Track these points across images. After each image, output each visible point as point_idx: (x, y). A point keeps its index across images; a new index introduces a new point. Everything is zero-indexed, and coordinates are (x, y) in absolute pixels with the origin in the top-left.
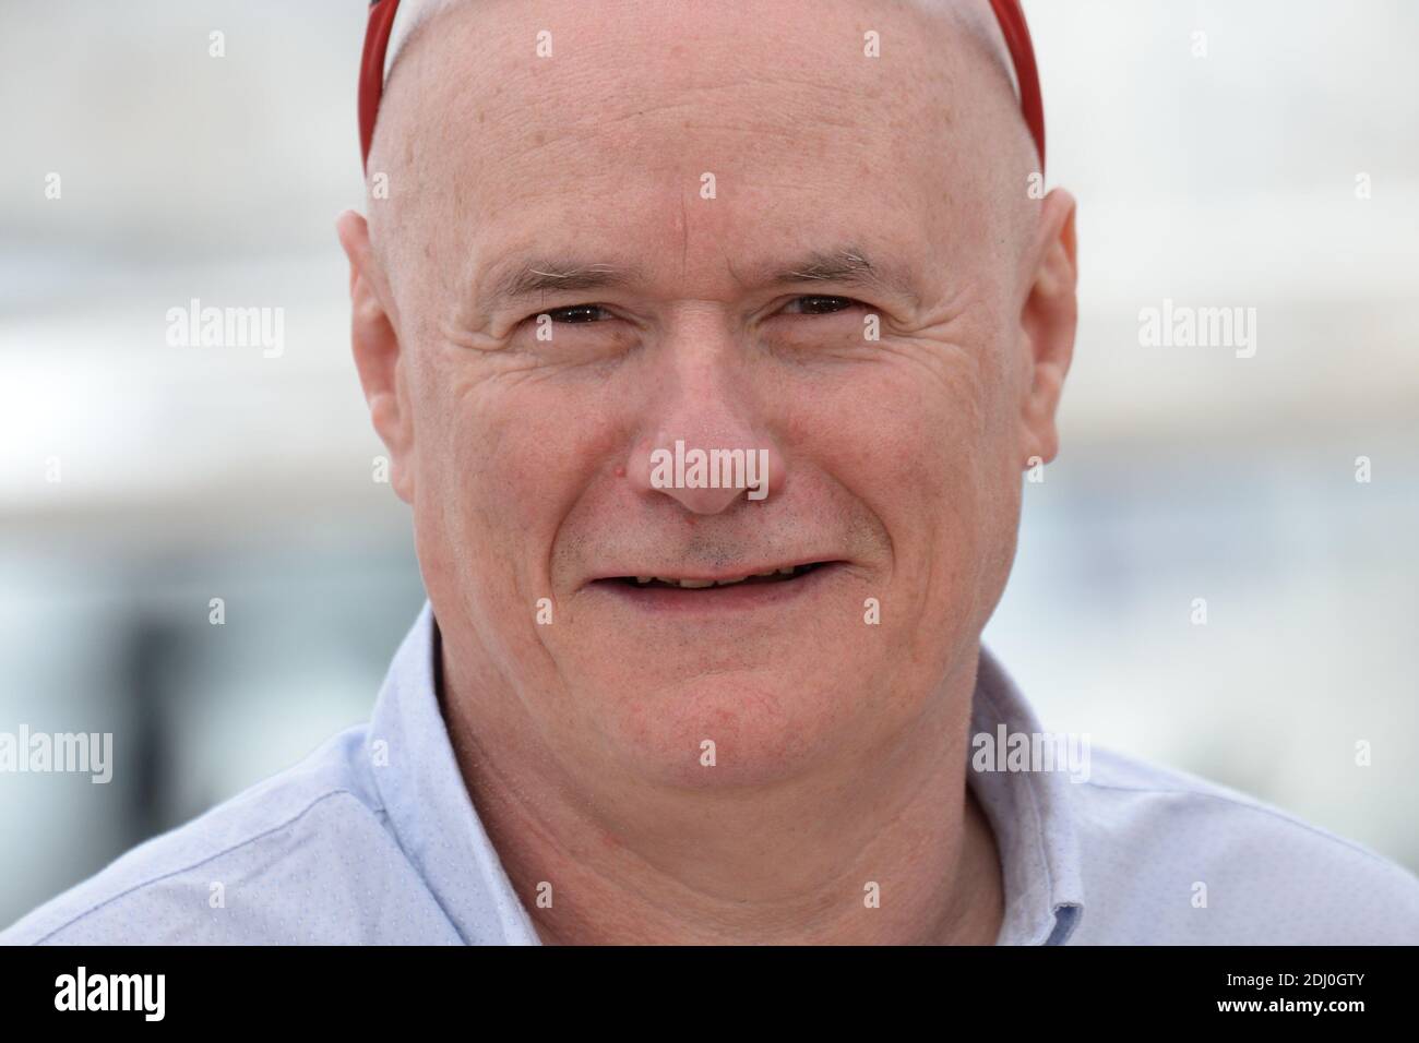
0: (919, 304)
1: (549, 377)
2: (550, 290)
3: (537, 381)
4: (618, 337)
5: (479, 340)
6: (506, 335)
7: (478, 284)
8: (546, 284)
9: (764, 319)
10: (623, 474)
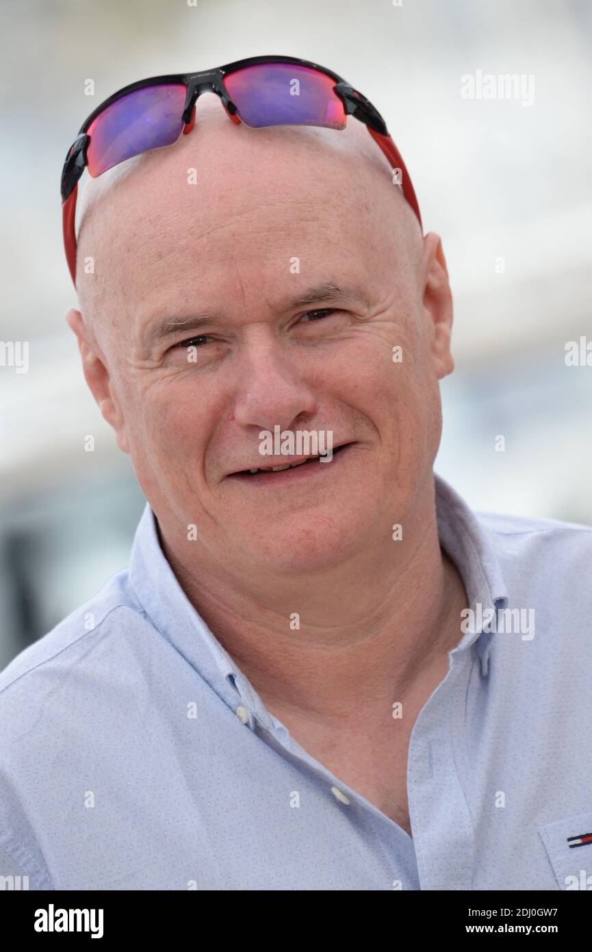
0: (369, 304)
1: (187, 376)
2: (179, 331)
3: (181, 379)
4: (218, 349)
5: (147, 364)
6: (161, 359)
7: (142, 335)
8: (176, 329)
9: (291, 327)
10: (233, 418)
